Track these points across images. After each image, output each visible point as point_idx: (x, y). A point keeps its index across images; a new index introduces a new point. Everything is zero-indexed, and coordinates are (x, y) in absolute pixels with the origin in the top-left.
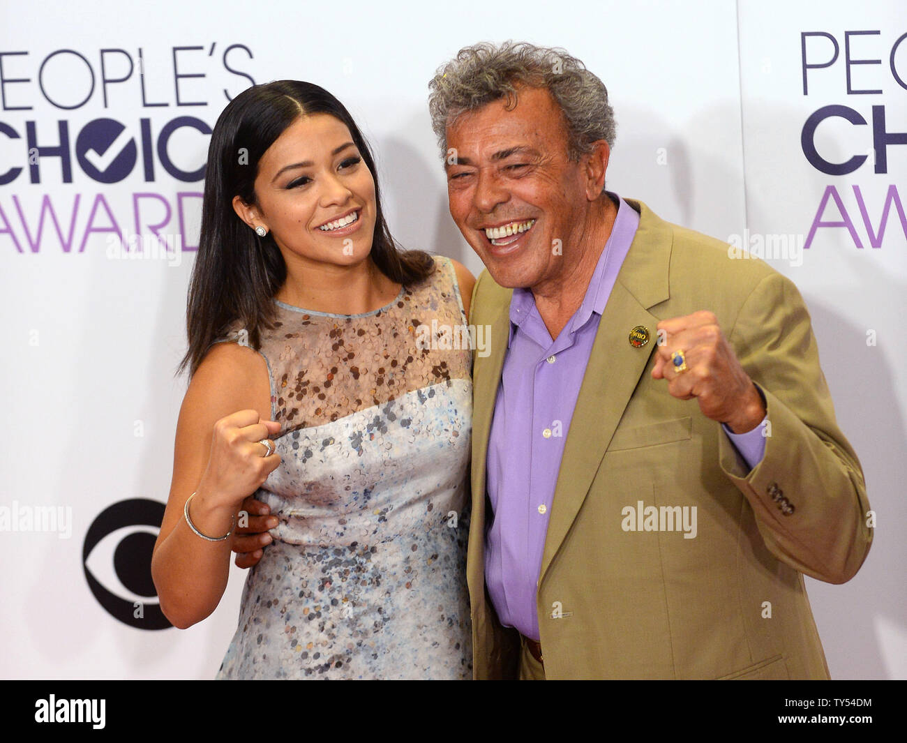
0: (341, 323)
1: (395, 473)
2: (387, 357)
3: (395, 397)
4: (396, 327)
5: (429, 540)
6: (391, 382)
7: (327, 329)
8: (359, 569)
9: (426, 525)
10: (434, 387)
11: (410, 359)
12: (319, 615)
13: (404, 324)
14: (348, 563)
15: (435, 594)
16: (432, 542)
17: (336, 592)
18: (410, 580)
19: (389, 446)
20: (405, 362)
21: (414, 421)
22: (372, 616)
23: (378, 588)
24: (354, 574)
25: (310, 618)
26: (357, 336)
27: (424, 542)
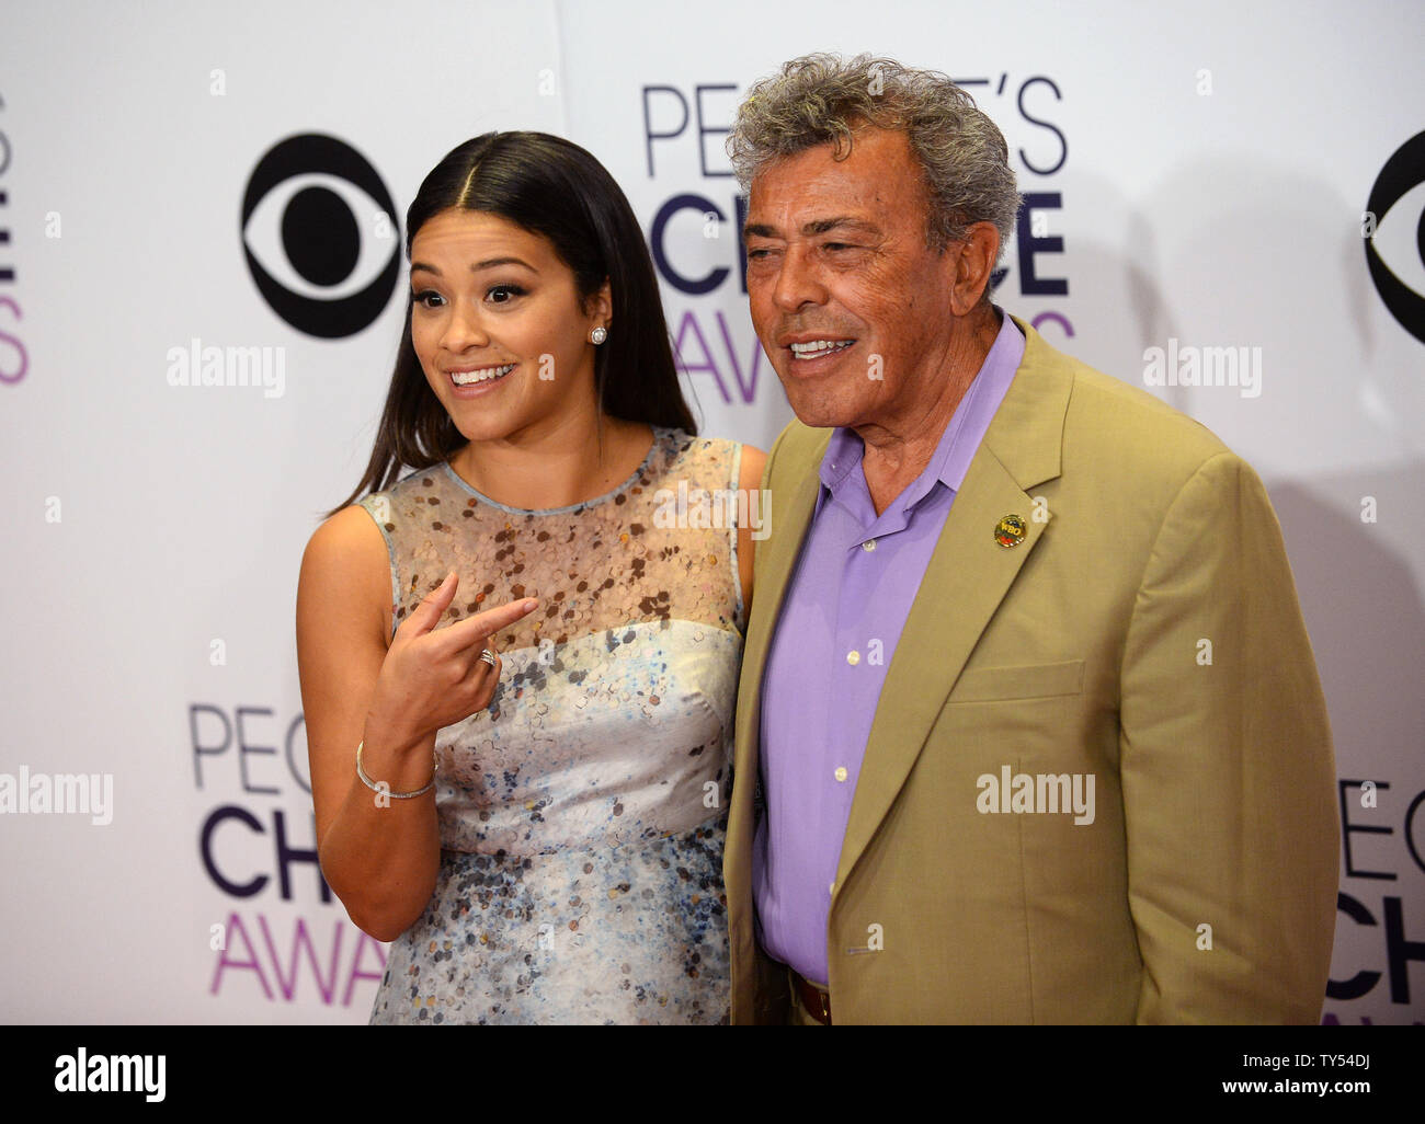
0: (517, 521)
1: (551, 751)
2: (573, 577)
3: (569, 637)
4: (602, 533)
5: (615, 861)
6: (570, 614)
7: (493, 528)
8: (506, 891)
9: (610, 836)
10: (636, 627)
11: (609, 584)
12: (448, 955)
13: (614, 530)
14: (491, 880)
15: (619, 945)
16: (622, 864)
17: (474, 924)
18: (576, 918)
19: (543, 709)
20: (599, 585)
21: (592, 676)
22: (517, 967)
23: (528, 924)
24: (497, 899)
25: (437, 958)
26: (536, 541)
27: (606, 862)
